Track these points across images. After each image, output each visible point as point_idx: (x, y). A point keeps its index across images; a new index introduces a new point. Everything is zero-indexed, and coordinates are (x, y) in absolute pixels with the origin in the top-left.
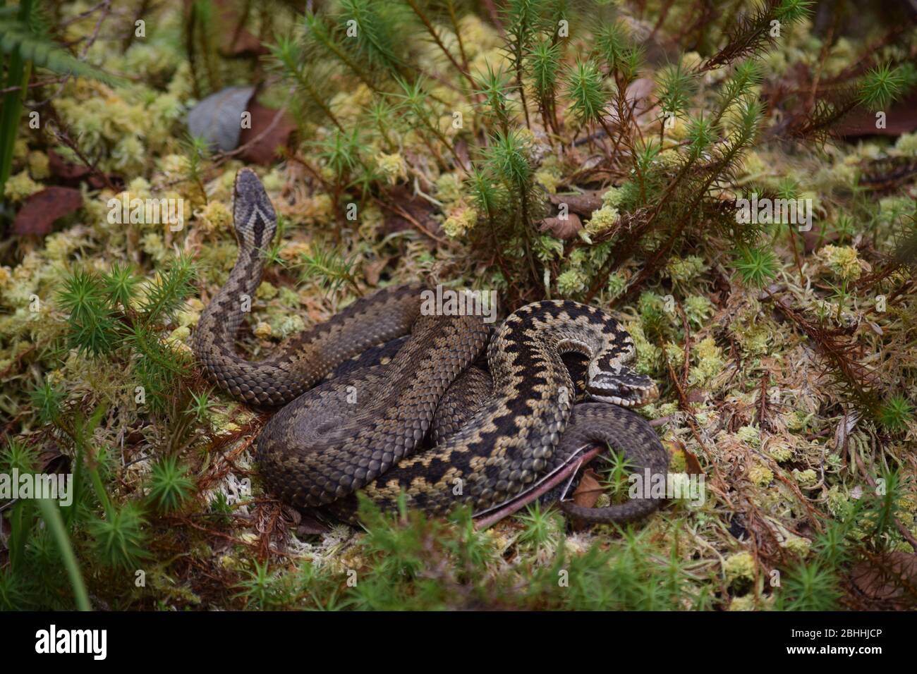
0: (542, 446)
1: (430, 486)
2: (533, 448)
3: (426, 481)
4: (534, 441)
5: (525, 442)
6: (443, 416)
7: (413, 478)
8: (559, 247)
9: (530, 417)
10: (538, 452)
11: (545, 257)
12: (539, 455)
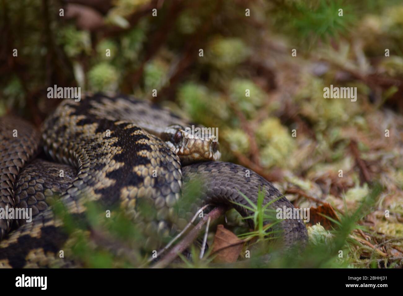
0: (173, 193)
1: (51, 257)
2: (165, 196)
3: (45, 252)
4: (163, 189)
5: (154, 191)
6: (30, 195)
7: (26, 253)
8: (84, 38)
9: (149, 165)
10: (171, 200)
11: (72, 51)
12: (173, 202)
